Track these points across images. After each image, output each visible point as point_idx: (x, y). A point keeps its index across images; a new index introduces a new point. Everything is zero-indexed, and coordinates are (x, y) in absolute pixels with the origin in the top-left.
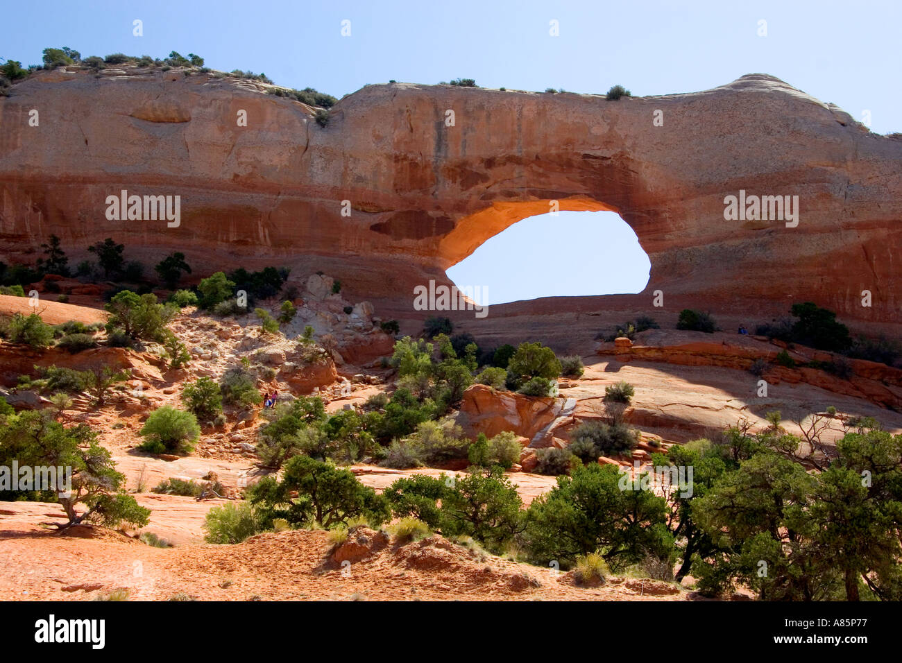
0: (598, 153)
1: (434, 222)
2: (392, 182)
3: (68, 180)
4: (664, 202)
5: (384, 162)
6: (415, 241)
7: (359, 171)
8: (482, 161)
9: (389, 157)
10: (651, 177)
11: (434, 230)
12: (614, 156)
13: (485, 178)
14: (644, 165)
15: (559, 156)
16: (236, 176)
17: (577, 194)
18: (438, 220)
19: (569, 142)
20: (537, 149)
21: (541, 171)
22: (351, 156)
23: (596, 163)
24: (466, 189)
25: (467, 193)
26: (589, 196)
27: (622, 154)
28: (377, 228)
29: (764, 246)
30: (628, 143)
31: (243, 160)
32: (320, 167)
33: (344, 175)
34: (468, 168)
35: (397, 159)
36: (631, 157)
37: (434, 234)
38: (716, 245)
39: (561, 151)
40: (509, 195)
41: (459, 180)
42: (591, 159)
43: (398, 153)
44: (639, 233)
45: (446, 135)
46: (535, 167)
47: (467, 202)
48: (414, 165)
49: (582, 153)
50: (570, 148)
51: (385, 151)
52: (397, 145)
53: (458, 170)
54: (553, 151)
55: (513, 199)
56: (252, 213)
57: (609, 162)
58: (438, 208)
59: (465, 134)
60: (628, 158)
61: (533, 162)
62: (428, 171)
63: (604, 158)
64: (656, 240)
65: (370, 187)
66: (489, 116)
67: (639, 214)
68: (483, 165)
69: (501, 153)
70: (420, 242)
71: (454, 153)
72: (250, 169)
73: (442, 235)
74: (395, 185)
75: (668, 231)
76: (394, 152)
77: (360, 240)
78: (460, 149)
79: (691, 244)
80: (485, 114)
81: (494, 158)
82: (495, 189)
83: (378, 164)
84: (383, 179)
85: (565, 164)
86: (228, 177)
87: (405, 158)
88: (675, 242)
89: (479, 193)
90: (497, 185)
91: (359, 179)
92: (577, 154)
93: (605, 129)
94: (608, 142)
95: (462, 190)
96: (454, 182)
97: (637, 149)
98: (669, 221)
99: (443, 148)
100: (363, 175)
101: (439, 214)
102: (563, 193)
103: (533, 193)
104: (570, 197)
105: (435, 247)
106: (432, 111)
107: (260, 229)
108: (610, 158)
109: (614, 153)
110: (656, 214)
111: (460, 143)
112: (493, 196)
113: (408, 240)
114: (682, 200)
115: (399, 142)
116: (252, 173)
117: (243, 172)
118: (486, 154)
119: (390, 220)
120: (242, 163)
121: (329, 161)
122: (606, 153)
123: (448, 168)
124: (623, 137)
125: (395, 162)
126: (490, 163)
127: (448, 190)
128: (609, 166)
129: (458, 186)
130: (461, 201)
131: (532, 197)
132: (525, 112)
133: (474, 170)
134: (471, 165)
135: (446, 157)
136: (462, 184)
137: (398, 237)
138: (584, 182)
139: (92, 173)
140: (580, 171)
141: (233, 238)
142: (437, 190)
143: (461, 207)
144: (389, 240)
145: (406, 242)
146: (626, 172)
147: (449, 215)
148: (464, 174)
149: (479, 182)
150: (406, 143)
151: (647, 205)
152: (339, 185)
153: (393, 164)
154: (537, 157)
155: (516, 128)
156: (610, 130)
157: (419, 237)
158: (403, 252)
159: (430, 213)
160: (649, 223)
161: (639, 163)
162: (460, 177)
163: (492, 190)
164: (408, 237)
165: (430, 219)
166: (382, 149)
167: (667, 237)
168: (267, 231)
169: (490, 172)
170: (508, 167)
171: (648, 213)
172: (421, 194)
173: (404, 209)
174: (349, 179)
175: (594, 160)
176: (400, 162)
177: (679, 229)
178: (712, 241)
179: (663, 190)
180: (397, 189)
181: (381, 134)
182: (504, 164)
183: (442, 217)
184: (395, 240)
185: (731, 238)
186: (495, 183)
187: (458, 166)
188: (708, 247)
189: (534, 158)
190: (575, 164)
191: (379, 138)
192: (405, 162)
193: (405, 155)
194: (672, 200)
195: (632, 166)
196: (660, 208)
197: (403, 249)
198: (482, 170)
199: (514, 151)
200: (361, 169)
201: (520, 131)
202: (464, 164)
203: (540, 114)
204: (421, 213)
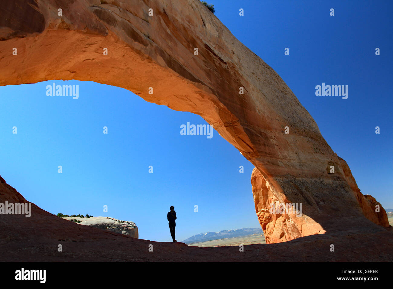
0: (216, 52)
12: (229, 64)
17: (203, 83)
19: (191, 20)
23: (217, 62)
27: (233, 66)
30: (236, 59)
42: (212, 54)
49: (204, 41)
50: (192, 28)
54: (179, 20)
55: (137, 45)
63: (221, 60)
75: (278, 158)
97: (243, 69)
102: (191, 75)
104: (196, 83)
108: (225, 63)
110: (266, 137)
122: (222, 56)
124: (230, 50)
128: (226, 71)
131: (160, 59)
138: (208, 74)
140: (204, 59)
151: (257, 125)
154: (164, 12)
156: (219, 37)
160: (264, 145)
161: (247, 83)
167: (278, 162)
171: (260, 133)
175: (215, 57)
177: (285, 158)
178: (313, 177)
179: (267, 117)
188: (313, 181)
190: (199, 48)
195: (242, 82)
196: (268, 133)
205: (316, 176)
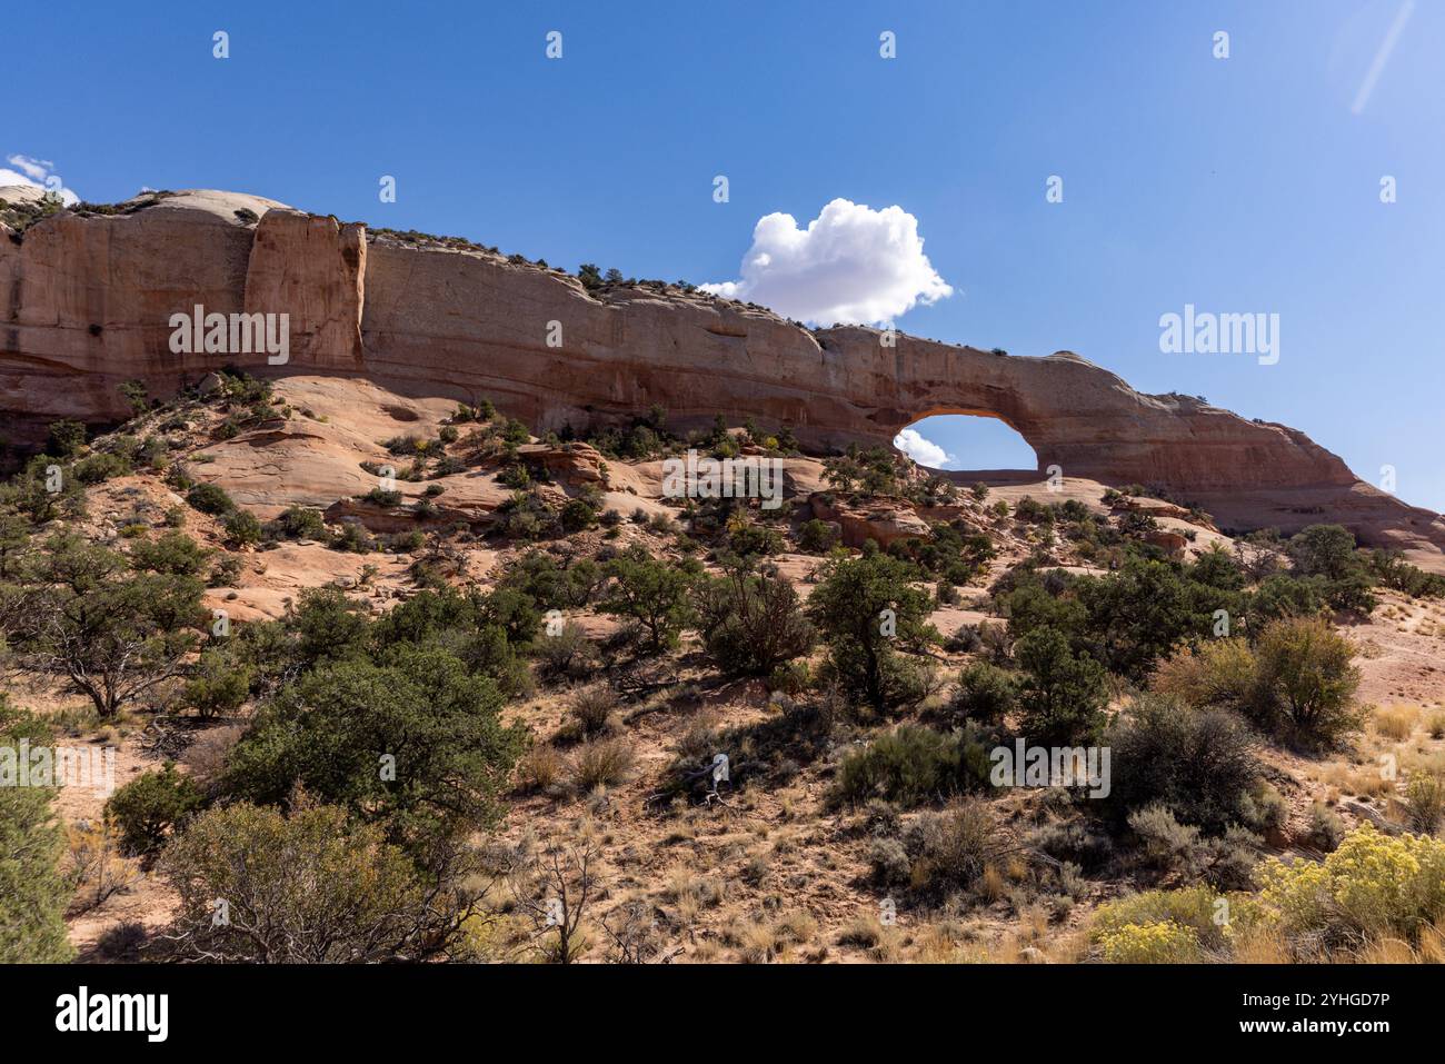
0: (996, 386)
2: (874, 390)
3: (668, 369)
4: (1039, 418)
5: (870, 377)
6: (889, 427)
7: (856, 381)
8: (926, 382)
9: (872, 374)
10: (1030, 404)
13: (928, 393)
14: (1025, 396)
15: (972, 385)
16: (784, 377)
17: (984, 408)
18: (903, 415)
19: (977, 377)
20: (957, 379)
21: (961, 392)
22: (850, 371)
23: (996, 391)
24: (918, 397)
25: (918, 401)
26: (992, 409)
27: (1011, 388)
28: (869, 417)
29: (1110, 448)
30: (1014, 382)
32: (833, 376)
33: (847, 383)
34: (917, 385)
35: (877, 376)
36: (1017, 390)
37: (899, 421)
39: (973, 382)
40: (943, 403)
41: (912, 391)
42: (992, 389)
43: (878, 372)
44: (1024, 435)
45: (903, 364)
46: (957, 389)
47: (918, 406)
48: (886, 380)
49: (986, 384)
51: (869, 370)
52: (876, 367)
53: (912, 386)
55: (946, 404)
56: (800, 402)
57: (1003, 391)
58: (902, 408)
59: (915, 365)
60: (1014, 391)
61: (956, 386)
62: (894, 385)
63: (1000, 389)
64: (1036, 440)
65: (862, 392)
66: (928, 355)
67: (1021, 423)
68: (926, 384)
69: (937, 379)
71: (908, 375)
72: (792, 374)
73: (904, 424)
74: (876, 392)
75: (1043, 434)
76: (875, 371)
77: (861, 424)
78: (912, 373)
79: (1061, 443)
81: (933, 381)
82: (934, 399)
83: (867, 378)
84: (869, 387)
85: (976, 390)
86: (779, 377)
87: (881, 376)
89: (924, 401)
91: (857, 386)
92: (983, 385)
93: (999, 372)
94: (1001, 379)
95: (915, 398)
96: (910, 393)
97: (1020, 386)
99: (902, 372)
100: (858, 383)
101: (903, 412)
102: (973, 406)
103: (957, 404)
104: (980, 409)
107: (801, 412)
108: (1004, 389)
109: (1005, 386)
110: (1035, 423)
111: (912, 370)
112: (933, 403)
114: (1051, 418)
115: (877, 365)
116: (793, 376)
117: (789, 376)
118: (929, 378)
119: (876, 413)
120: (786, 369)
121: (838, 373)
122: (1001, 387)
123: (905, 384)
126: (931, 384)
127: (906, 397)
128: (1004, 394)
129: (911, 395)
130: (915, 405)
132: (950, 356)
133: (921, 387)
134: (919, 384)
135: (904, 377)
136: (914, 394)
137: (881, 424)
138: (988, 402)
139: (685, 365)
140: (985, 394)
141: (784, 417)
142: (900, 397)
143: (915, 408)
144: (876, 425)
145: (884, 427)
146: (1014, 398)
147: (909, 412)
148: (916, 389)
149: (925, 394)
150: (881, 366)
151: (1028, 418)
152: (845, 388)
153: (875, 378)
155: (944, 365)
157: (890, 425)
159: (899, 411)
160: (1030, 429)
161: (1023, 395)
162: (913, 389)
163: (932, 400)
164: (885, 424)
165: (898, 414)
166: (868, 367)
167: (1043, 437)
168: (805, 415)
169: (932, 389)
170: (942, 387)
171: (1031, 424)
172: (891, 398)
173: (883, 407)
174: (850, 385)
175: (994, 389)
176: (878, 378)
178: (1075, 443)
179: (1038, 411)
180: (878, 393)
181: (866, 359)
182: (939, 385)
183: (905, 414)
185: (1087, 442)
186: (934, 396)
187: (911, 384)
188: (1072, 445)
189: (957, 384)
190: (982, 390)
191: (865, 361)
192: (881, 378)
193: (881, 374)
194: (1045, 418)
195: (1017, 395)
196: (1037, 421)
197: (884, 431)
198: (927, 388)
199: (944, 378)
200: (856, 380)
201: (947, 367)
202: (915, 383)
203: (958, 358)
204: (893, 410)
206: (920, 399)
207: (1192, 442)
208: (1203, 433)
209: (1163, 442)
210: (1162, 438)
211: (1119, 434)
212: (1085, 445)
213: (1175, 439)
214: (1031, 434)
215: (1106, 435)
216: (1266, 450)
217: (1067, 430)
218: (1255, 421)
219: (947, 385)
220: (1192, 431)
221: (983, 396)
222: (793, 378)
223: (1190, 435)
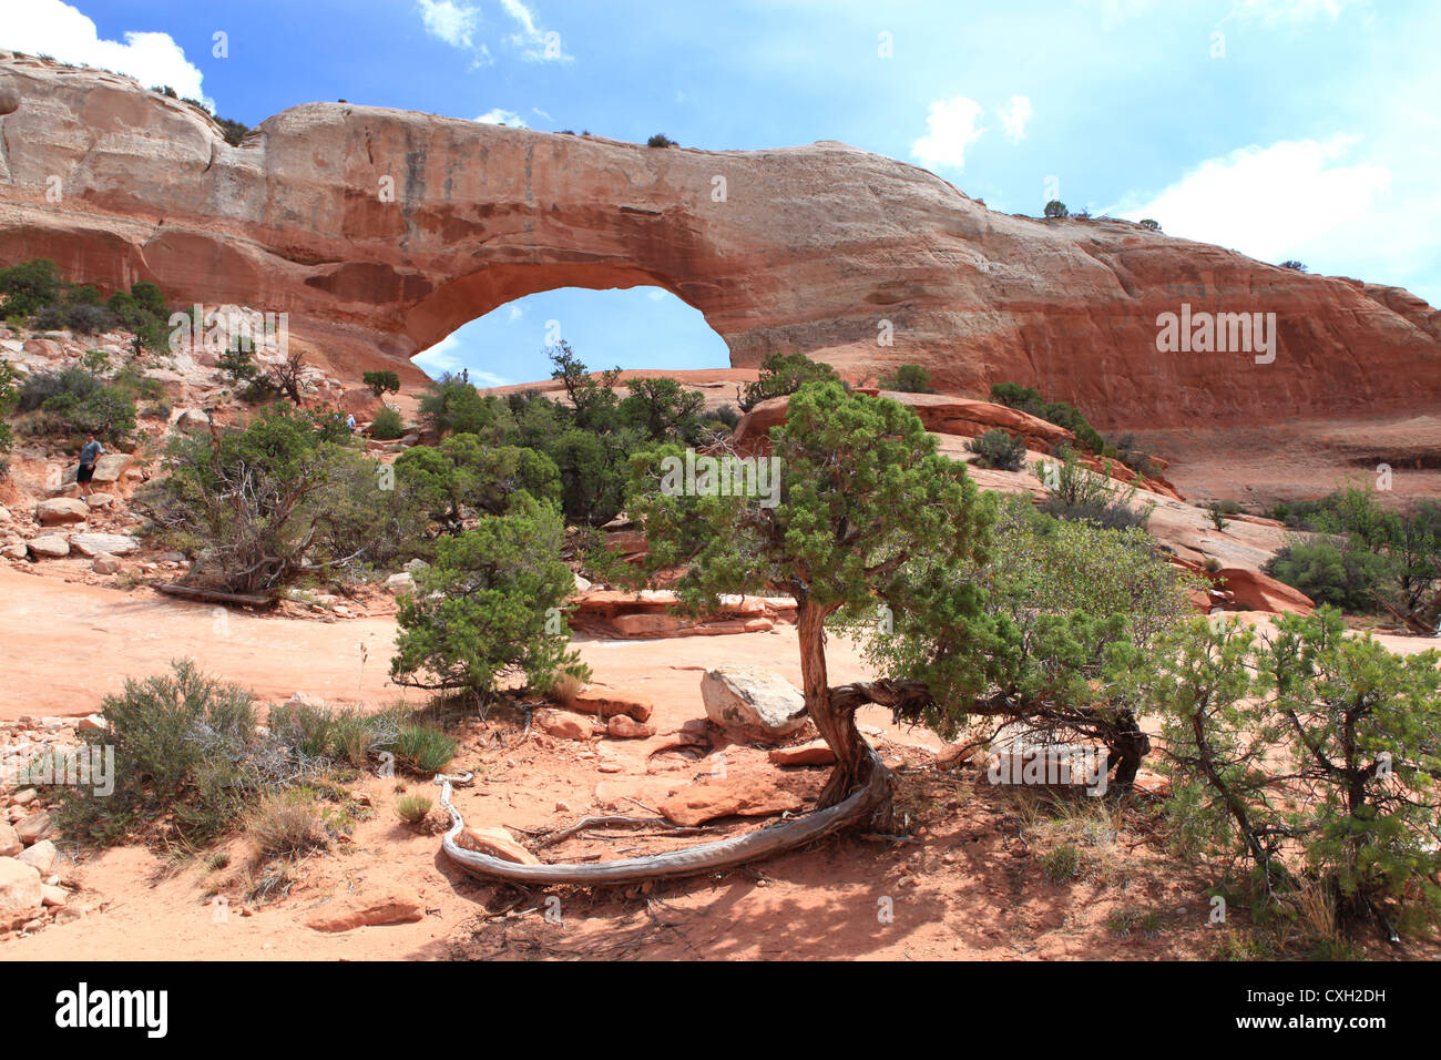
0: (644, 207)
1: (402, 281)
2: (340, 224)
4: (741, 270)
5: (328, 194)
6: (372, 306)
7: (290, 204)
8: (475, 207)
9: (337, 190)
10: (720, 239)
11: (401, 293)
12: (667, 211)
13: (478, 229)
14: (710, 223)
15: (586, 208)
17: (612, 257)
18: (409, 280)
19: (600, 191)
20: (551, 200)
21: (560, 225)
22: (279, 183)
23: (641, 219)
24: (453, 241)
25: (452, 249)
26: (631, 260)
27: (678, 209)
28: (313, 282)
30: (687, 196)
31: (103, 171)
32: (229, 191)
33: (266, 208)
34: (454, 215)
35: (349, 194)
36: (690, 213)
37: (401, 299)
38: (829, 321)
39: (589, 202)
40: (514, 253)
41: (440, 230)
42: (633, 214)
43: (351, 186)
45: (422, 170)
46: (551, 219)
47: (451, 259)
48: (373, 205)
49: (620, 206)
50: (602, 199)
51: (331, 182)
52: (351, 176)
53: (440, 216)
54: (579, 203)
55: (519, 258)
56: (114, 244)
57: (659, 218)
58: (408, 263)
59: (451, 172)
60: (685, 216)
61: (549, 213)
62: (395, 215)
63: (651, 214)
64: (731, 317)
65: (306, 228)
66: (485, 152)
67: (705, 284)
68: (476, 212)
69: (502, 200)
70: (380, 309)
71: (432, 196)
72: (113, 185)
73: (413, 302)
74: (344, 228)
75: (751, 306)
76: (343, 184)
77: (288, 297)
78: (443, 190)
79: (789, 321)
80: (480, 148)
81: (492, 205)
82: (493, 244)
83: (321, 198)
84: (326, 218)
85: (596, 219)
86: (78, 192)
87: (361, 194)
88: (762, 319)
89: (469, 248)
90: (495, 241)
91: (291, 215)
92: (611, 207)
93: (651, 178)
94: (655, 196)
95: (445, 243)
96: (433, 230)
97: (699, 205)
98: (750, 294)
99: (417, 189)
100: (296, 210)
101: (409, 271)
103: (549, 253)
104: (603, 261)
105: (399, 319)
106: (402, 139)
107: (126, 271)
108: (660, 214)
109: (663, 207)
110: (731, 284)
111: (443, 183)
112: (489, 253)
113: (360, 304)
114: (769, 266)
115: (351, 171)
116: (117, 190)
118: (482, 198)
119: (336, 273)
120: (100, 175)
121: (243, 186)
122: (653, 208)
123: (424, 213)
124: (677, 188)
125: (346, 197)
126: (487, 210)
127: (423, 241)
128: (658, 224)
129: (438, 237)
130: (443, 257)
131: (547, 259)
132: (537, 151)
133: (463, 218)
134: (459, 211)
135: (421, 199)
136: (445, 235)
137: (347, 297)
138: (623, 242)
140: (616, 227)
141: (77, 279)
142: (407, 239)
143: (443, 265)
144: (333, 301)
145: (358, 306)
146: (684, 232)
147: (425, 273)
148: (448, 222)
149: (471, 233)
150: (362, 175)
151: (716, 273)
152: (257, 218)
153: (343, 200)
154: (555, 207)
155: (523, 170)
156: (658, 181)
157: (378, 302)
158: (352, 321)
159: (397, 269)
160: (721, 296)
161: (703, 222)
162: (443, 225)
163: (487, 246)
164: (361, 301)
165: (398, 277)
166: (327, 179)
167: (750, 312)
168: (136, 273)
169: (485, 222)
170: (513, 217)
171: (719, 282)
172: (383, 244)
173: (358, 261)
174: (275, 213)
175: (637, 215)
176: (354, 199)
177: (767, 303)
178: (822, 317)
179: (740, 254)
180: (348, 232)
181: (326, 160)
182: (508, 213)
183: (415, 276)
184: (342, 301)
185: (852, 313)
186: (493, 236)
187: (441, 212)
188: (816, 324)
189: (550, 208)
190: (609, 219)
191: (321, 164)
192: (360, 200)
193: (362, 191)
194: (754, 268)
195: (691, 224)
196: (736, 278)
197: (354, 316)
198: (475, 218)
199: (521, 199)
200: (293, 202)
201: (529, 174)
202: (447, 210)
203: (557, 156)
204: (383, 269)
205: (828, 315)
206: (460, 244)
207: (1125, 310)
208: (1154, 289)
209: (1049, 309)
210: (1045, 301)
211: (929, 289)
212: (847, 319)
213: (1083, 304)
214: (721, 307)
215: (899, 293)
216: (1317, 326)
217: (806, 292)
218: (1288, 265)
219: (528, 211)
220: (1126, 286)
221: (611, 233)
222: (114, 193)
223: (1122, 293)
